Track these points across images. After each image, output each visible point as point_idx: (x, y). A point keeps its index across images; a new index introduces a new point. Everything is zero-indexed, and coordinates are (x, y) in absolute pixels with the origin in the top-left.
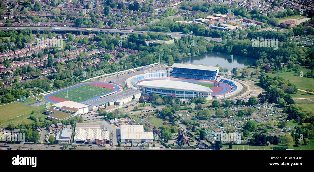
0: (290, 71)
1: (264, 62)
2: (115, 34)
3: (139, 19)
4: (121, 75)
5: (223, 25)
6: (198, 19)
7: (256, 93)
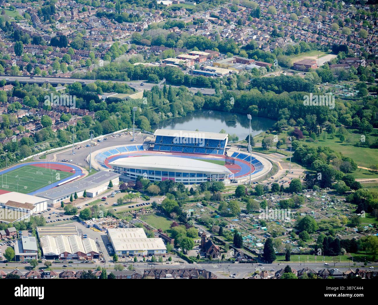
0: (332, 138)
1: (289, 124)
2: (45, 85)
3: (72, 61)
4: (76, 149)
5: (208, 67)
6: (165, 60)
7: (294, 173)
